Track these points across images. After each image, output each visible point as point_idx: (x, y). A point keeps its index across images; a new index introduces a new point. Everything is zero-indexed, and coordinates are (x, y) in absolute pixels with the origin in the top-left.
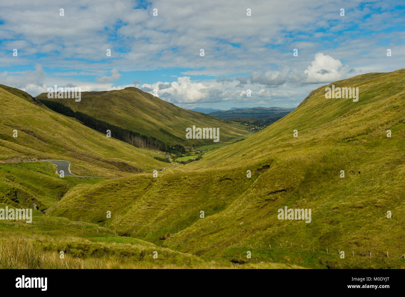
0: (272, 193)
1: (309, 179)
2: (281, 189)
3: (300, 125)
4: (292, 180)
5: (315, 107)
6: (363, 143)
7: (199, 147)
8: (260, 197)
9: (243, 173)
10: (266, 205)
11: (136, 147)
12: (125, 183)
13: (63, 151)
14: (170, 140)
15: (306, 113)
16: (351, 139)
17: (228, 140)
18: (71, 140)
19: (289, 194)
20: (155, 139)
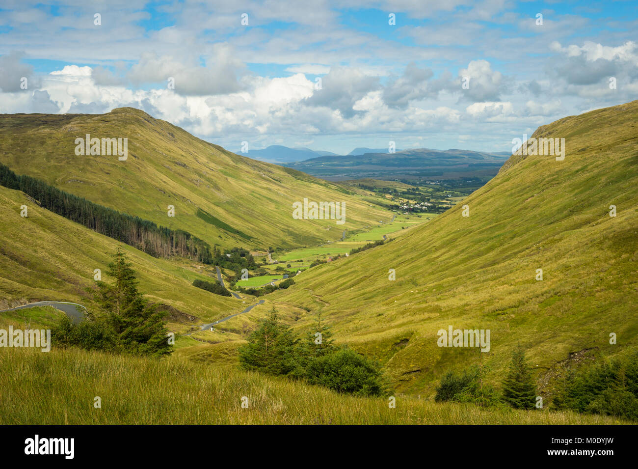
0: (406, 373)
1: (445, 360)
2: (416, 369)
3: (494, 224)
4: (428, 360)
5: (529, 187)
6: (511, 318)
7: (283, 254)
8: (394, 377)
9: (377, 347)
10: (400, 385)
11: (151, 255)
12: (221, 353)
13: (58, 282)
14: (220, 236)
15: (508, 199)
16: (500, 312)
17: (347, 237)
18: (65, 260)
19: (424, 374)
20: (188, 236)
